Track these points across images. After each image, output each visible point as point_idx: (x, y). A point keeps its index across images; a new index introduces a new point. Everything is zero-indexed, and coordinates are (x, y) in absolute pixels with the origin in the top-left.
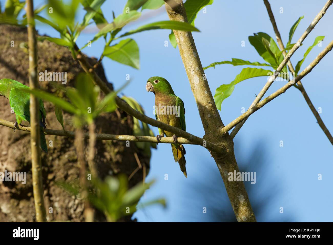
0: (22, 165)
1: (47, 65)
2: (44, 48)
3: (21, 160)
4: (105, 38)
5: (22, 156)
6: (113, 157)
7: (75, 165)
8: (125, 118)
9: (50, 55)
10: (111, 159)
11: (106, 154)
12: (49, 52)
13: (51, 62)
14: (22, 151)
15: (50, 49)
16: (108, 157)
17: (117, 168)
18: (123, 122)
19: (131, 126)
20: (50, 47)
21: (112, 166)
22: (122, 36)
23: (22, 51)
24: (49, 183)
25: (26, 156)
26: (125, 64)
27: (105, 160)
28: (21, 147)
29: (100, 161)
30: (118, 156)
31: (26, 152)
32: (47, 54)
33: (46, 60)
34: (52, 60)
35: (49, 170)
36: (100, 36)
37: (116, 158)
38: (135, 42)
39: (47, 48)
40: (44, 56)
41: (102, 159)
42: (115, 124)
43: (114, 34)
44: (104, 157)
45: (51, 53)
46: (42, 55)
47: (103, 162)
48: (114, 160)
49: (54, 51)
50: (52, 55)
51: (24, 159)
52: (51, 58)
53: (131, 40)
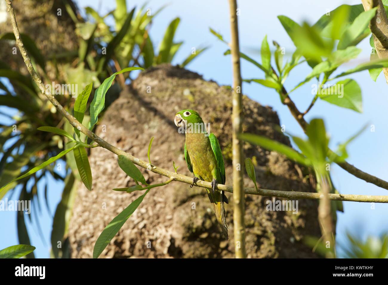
0: (190, 232)
1: (217, 114)
2: (212, 95)
3: (189, 225)
4: (318, 79)
5: (190, 220)
6: (295, 222)
7: (251, 231)
8: (307, 177)
9: (219, 103)
10: (293, 224)
11: (286, 218)
12: (218, 99)
13: (221, 112)
14: (190, 214)
15: (219, 96)
16: (289, 222)
17: (299, 235)
18: (304, 181)
19: (314, 186)
20: (218, 94)
21: (294, 232)
22: (338, 76)
23: (186, 99)
24: (221, 252)
25: (195, 221)
26: (346, 107)
27: (286, 226)
28: (188, 210)
29: (280, 226)
30: (301, 221)
31: (194, 215)
32: (216, 102)
33: (215, 109)
34: (222, 109)
35: (221, 237)
36: (313, 76)
37: (298, 222)
38: (356, 83)
39: (215, 96)
40: (213, 105)
41: (282, 224)
42: (295, 183)
43: (328, 74)
44: (285, 221)
45: (220, 100)
46: (210, 103)
47: (283, 227)
48: (296, 225)
49: (223, 99)
50: (222, 104)
51: (193, 224)
52: (221, 107)
53: (351, 80)
